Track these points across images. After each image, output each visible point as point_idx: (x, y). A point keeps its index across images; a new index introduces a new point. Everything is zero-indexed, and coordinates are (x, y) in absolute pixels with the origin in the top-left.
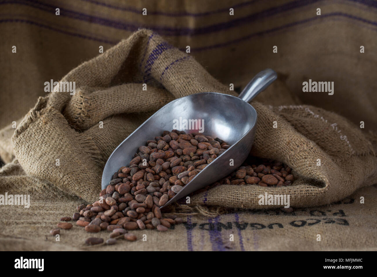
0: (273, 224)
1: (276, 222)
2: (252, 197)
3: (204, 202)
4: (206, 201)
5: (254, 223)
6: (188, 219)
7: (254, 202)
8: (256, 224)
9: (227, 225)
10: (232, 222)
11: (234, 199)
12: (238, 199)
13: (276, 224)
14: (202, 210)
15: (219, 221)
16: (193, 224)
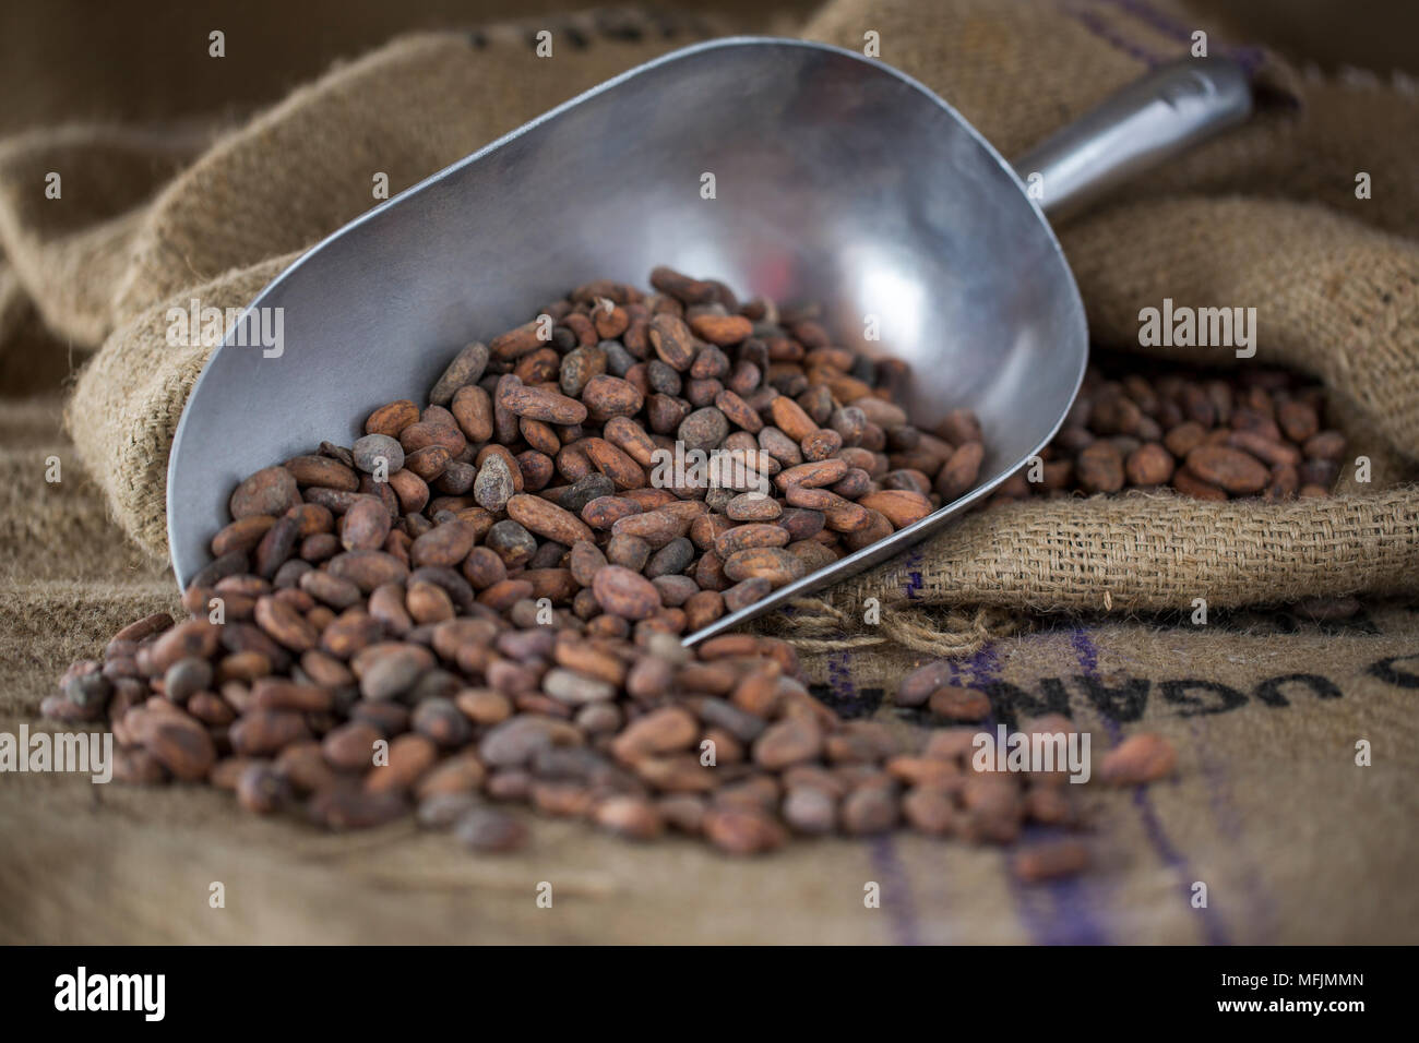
0: (1281, 680)
1: (1294, 671)
2: (1158, 555)
3: (911, 596)
4: (921, 588)
5: (1180, 679)
6: (832, 666)
7: (1169, 578)
8: (1188, 683)
9: (1039, 696)
10: (1065, 682)
11: (1061, 567)
12: (1082, 568)
13: (1296, 677)
14: (906, 626)
15: (996, 676)
16: (864, 691)
